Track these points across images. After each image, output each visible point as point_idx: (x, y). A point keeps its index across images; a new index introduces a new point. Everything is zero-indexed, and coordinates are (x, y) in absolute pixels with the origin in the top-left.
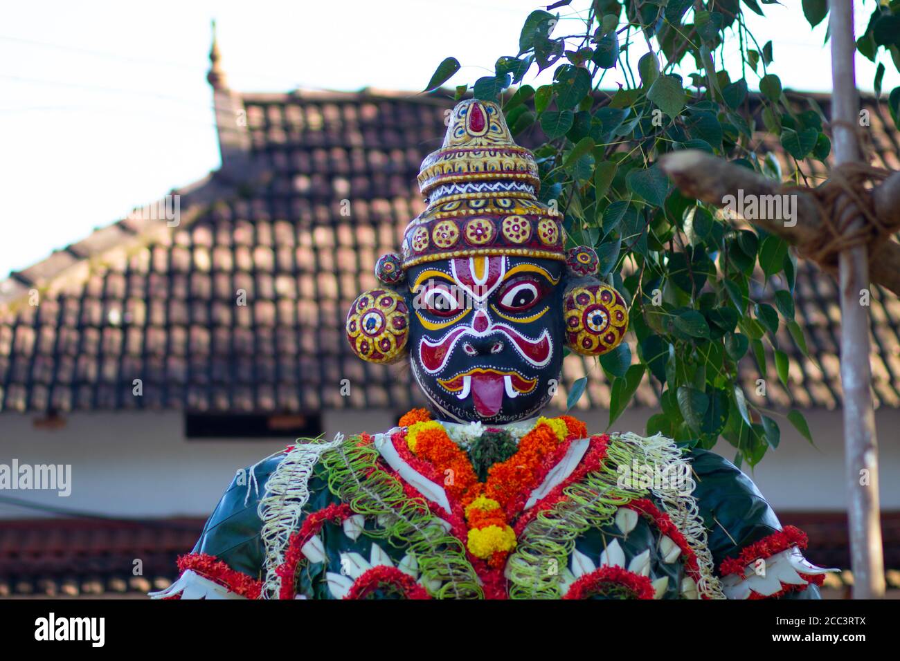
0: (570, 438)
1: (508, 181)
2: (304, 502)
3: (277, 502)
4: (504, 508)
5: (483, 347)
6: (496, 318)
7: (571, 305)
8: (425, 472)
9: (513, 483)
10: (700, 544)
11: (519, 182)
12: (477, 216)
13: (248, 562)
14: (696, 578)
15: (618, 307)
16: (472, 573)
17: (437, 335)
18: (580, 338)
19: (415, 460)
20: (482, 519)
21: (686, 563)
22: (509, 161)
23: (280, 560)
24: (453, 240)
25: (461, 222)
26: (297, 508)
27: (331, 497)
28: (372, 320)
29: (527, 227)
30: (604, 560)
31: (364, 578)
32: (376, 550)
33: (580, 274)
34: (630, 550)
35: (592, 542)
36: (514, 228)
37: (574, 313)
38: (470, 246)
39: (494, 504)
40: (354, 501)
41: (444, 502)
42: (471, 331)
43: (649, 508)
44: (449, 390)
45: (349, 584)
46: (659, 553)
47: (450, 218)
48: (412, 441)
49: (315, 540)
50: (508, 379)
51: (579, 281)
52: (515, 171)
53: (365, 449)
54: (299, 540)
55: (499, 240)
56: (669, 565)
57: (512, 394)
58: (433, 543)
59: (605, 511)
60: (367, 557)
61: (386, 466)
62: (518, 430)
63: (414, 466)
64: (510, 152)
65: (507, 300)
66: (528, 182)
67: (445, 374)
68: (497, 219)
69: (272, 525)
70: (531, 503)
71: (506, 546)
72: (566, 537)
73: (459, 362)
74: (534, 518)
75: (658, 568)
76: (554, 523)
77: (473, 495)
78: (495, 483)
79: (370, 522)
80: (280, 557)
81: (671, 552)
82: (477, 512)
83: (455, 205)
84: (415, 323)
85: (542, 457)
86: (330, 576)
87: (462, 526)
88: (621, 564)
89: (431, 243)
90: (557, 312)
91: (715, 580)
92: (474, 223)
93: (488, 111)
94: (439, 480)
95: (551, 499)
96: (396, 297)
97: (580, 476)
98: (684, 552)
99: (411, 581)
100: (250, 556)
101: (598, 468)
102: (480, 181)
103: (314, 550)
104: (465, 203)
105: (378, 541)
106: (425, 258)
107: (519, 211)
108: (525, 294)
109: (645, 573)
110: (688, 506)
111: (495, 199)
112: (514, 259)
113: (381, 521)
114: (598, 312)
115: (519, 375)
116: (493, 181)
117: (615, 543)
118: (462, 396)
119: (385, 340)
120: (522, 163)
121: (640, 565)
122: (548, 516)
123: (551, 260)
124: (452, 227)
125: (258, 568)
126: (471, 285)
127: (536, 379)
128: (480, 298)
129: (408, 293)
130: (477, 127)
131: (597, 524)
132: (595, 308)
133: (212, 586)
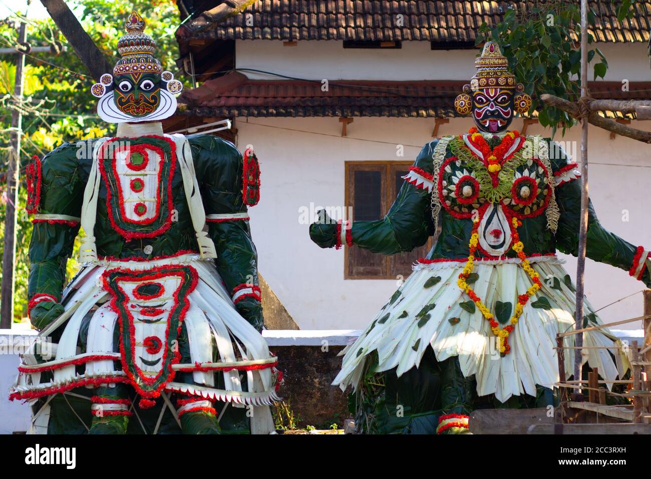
0: (515, 138)
1: (500, 67)
2: (445, 155)
3: (437, 155)
4: (498, 159)
5: (492, 113)
6: (496, 105)
7: (516, 100)
8: (477, 148)
9: (500, 152)
10: (549, 167)
11: (503, 67)
12: (491, 77)
13: (429, 169)
14: (548, 178)
15: (529, 100)
16: (489, 176)
17: (480, 109)
18: (518, 109)
19: (475, 144)
20: (492, 162)
21: (545, 174)
22: (500, 61)
23: (438, 171)
24: (485, 84)
25: (487, 79)
26: (443, 157)
27: (452, 154)
28: (462, 104)
29: (505, 80)
30: (524, 175)
31: (462, 178)
32: (465, 170)
33: (519, 91)
34: (531, 172)
35: (521, 169)
36: (501, 81)
37: (517, 102)
38: (490, 86)
39: (495, 158)
40: (458, 156)
41: (482, 157)
42: (489, 108)
44: (483, 124)
46: (538, 172)
47: (484, 78)
48: (473, 139)
49: (448, 166)
50: (499, 122)
51: (518, 94)
52: (502, 64)
53: (461, 141)
54: (444, 166)
55: (497, 84)
56: (541, 175)
57: (500, 125)
58: (479, 168)
59: (524, 160)
60: (463, 172)
61: (466, 146)
62: (501, 135)
63: (474, 146)
64: (500, 59)
65: (499, 100)
66: (505, 67)
67: (482, 119)
68: (497, 79)
69: (436, 161)
70: (505, 157)
71: (498, 170)
72: (514, 168)
73: (486, 116)
74: (506, 162)
75: (537, 176)
76: (511, 164)
77: (490, 155)
78: (495, 152)
79: (463, 162)
81: (541, 170)
82: (491, 160)
83: (486, 74)
84: (474, 104)
85: (508, 144)
87: (487, 163)
88: (528, 176)
89: (479, 84)
90: (512, 102)
91: (553, 177)
92: (491, 79)
93: (495, 46)
94: (481, 150)
95: (510, 157)
96: (468, 96)
97: (518, 150)
98: (545, 171)
99: (474, 179)
102: (492, 67)
103: (448, 169)
104: (488, 73)
105: (465, 168)
107: (503, 76)
108: (504, 98)
109: (534, 178)
110: (546, 157)
111: (496, 72)
113: (466, 162)
115: (502, 120)
116: (496, 67)
117: (527, 169)
118: (486, 126)
119: (465, 108)
120: (504, 61)
121: (533, 175)
122: (510, 162)
123: (511, 89)
124: (485, 80)
125: (432, 172)
126: (490, 96)
127: (506, 121)
128: (492, 100)
129: (472, 96)
130: (492, 51)
131: (522, 164)
132: (523, 101)
133: (419, 176)
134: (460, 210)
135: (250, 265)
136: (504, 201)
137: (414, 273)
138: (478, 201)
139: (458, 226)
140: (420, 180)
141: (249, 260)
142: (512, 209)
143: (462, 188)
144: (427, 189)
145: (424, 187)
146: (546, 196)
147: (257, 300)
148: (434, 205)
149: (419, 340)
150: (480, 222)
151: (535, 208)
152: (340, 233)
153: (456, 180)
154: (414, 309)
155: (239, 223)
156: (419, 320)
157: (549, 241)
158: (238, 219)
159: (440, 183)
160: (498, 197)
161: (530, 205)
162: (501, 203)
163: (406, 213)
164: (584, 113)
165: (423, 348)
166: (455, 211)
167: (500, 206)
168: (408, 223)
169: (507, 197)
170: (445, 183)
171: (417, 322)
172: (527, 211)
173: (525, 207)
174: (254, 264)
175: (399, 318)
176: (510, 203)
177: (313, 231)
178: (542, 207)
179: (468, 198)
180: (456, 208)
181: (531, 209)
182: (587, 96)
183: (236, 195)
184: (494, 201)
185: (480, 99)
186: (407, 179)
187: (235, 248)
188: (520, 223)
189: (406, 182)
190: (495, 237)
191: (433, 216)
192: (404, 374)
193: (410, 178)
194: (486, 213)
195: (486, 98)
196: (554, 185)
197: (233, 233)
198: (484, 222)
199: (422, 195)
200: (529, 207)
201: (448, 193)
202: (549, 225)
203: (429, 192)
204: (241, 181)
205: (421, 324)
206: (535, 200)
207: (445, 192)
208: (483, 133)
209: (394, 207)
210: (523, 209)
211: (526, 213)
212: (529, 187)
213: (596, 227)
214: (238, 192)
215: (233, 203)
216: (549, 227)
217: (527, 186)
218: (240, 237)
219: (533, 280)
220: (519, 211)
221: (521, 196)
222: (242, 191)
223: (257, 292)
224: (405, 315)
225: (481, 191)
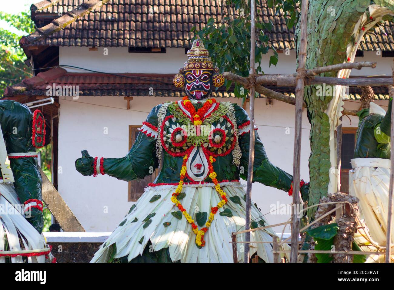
0: (213, 103)
1: (203, 56)
2: (165, 114)
3: (161, 114)
4: (200, 117)
5: (198, 86)
6: (200, 81)
7: (214, 78)
8: (187, 110)
9: (202, 112)
10: (235, 123)
11: (205, 56)
12: (197, 63)
13: (155, 124)
14: (234, 129)
15: (222, 79)
17: (190, 84)
18: (215, 84)
19: (186, 107)
20: (197, 119)
21: (232, 127)
22: (203, 52)
23: (161, 125)
24: (193, 67)
25: (194, 64)
26: (164, 116)
27: (170, 114)
28: (178, 80)
29: (206, 65)
30: (217, 127)
31: (176, 129)
32: (178, 124)
33: (216, 72)
34: (222, 125)
35: (215, 124)
36: (204, 65)
37: (214, 80)
38: (196, 68)
39: (198, 116)
40: (174, 115)
41: (190, 116)
42: (195, 84)
43: (226, 117)
44: (191, 94)
45: (173, 130)
46: (227, 125)
47: (192, 63)
48: (185, 104)
49: (167, 121)
50: (202, 92)
51: (216, 74)
52: (204, 54)
53: (176, 105)
54: (164, 121)
55: (201, 67)
56: (229, 128)
57: (203, 95)
59: (217, 118)
60: (176, 126)
61: (180, 108)
62: (203, 102)
63: (185, 108)
64: (203, 51)
65: (202, 78)
66: (207, 56)
67: (190, 91)
68: (201, 64)
69: (160, 118)
70: (205, 116)
71: (200, 124)
72: (211, 123)
73: (193, 89)
74: (205, 119)
75: (226, 128)
76: (209, 120)
77: (195, 114)
78: (199, 112)
79: (177, 119)
80: (161, 124)
81: (229, 125)
82: (195, 118)
83: (193, 60)
84: (186, 81)
85: (207, 107)
86: (170, 129)
87: (193, 120)
88: (220, 128)
89: (189, 67)
90: (211, 79)
91: (237, 129)
92: (197, 64)
93: (200, 42)
94: (189, 111)
95: (208, 115)
96: (182, 76)
97: (214, 111)
98: (232, 125)
100: (156, 123)
101: (217, 109)
102: (198, 56)
103: (167, 123)
104: (195, 60)
105: (178, 123)
106: (188, 70)
107: (205, 62)
108: (206, 77)
109: (224, 130)
110: (233, 116)
111: (200, 59)
112: (204, 71)
113: (179, 119)
114: (219, 80)
115: (204, 91)
116: (200, 56)
117: (219, 124)
118: (194, 95)
119: (180, 84)
120: (206, 52)
121: (223, 128)
122: (208, 119)
123: (210, 71)
124: (193, 65)
125: (157, 125)
126: (196, 75)
127: (207, 92)
128: (197, 78)
129: (185, 75)
130: (198, 46)
131: (216, 120)
132: (218, 79)
133: (149, 128)
134: (175, 150)
135: (37, 187)
136: (204, 145)
137: (145, 193)
138: (187, 145)
139: (174, 161)
140: (149, 131)
141: (36, 183)
142: (209, 150)
143: (176, 136)
144: (154, 137)
145: (152, 136)
146: (232, 142)
147: (40, 210)
148: (158, 148)
149: (143, 237)
150: (188, 159)
151: (225, 149)
152: (96, 166)
153: (171, 131)
154: (142, 217)
155: (30, 159)
156: (144, 223)
157: (235, 172)
158: (29, 156)
159: (162, 133)
160: (200, 142)
161: (221, 148)
162: (202, 146)
163: (140, 153)
164: (252, 85)
165: (145, 242)
166: (172, 152)
167: (201, 148)
168: (142, 160)
169: (206, 142)
170: (165, 132)
171: (143, 225)
172: (220, 152)
173: (218, 149)
174: (39, 186)
175: (132, 222)
176: (208, 146)
177: (78, 165)
178: (230, 149)
179: (179, 142)
180: (172, 149)
181: (222, 150)
182: (254, 73)
183: (28, 141)
184: (197, 145)
185: (190, 77)
186: (141, 130)
187: (26, 175)
188: (215, 159)
189: (141, 132)
190: (197, 169)
191: (157, 155)
192: (133, 260)
193: (143, 130)
194: (192, 153)
195: (193, 77)
196: (238, 135)
197: (26, 166)
198: (190, 159)
199: (150, 141)
200: (221, 149)
201: (167, 140)
202: (235, 161)
203: (155, 139)
204: (31, 131)
205: (145, 227)
206: (224, 145)
207: (165, 139)
208: (192, 100)
209: (132, 149)
210: (217, 150)
211: (219, 153)
212: (220, 136)
213: (267, 163)
214: (29, 138)
215: (26, 146)
216: (234, 162)
217: (219, 135)
218: (30, 168)
219: (222, 197)
220: (214, 151)
221: (215, 142)
222: (32, 138)
223: (40, 205)
224: (136, 220)
225: (189, 138)
